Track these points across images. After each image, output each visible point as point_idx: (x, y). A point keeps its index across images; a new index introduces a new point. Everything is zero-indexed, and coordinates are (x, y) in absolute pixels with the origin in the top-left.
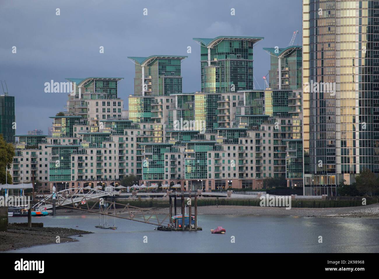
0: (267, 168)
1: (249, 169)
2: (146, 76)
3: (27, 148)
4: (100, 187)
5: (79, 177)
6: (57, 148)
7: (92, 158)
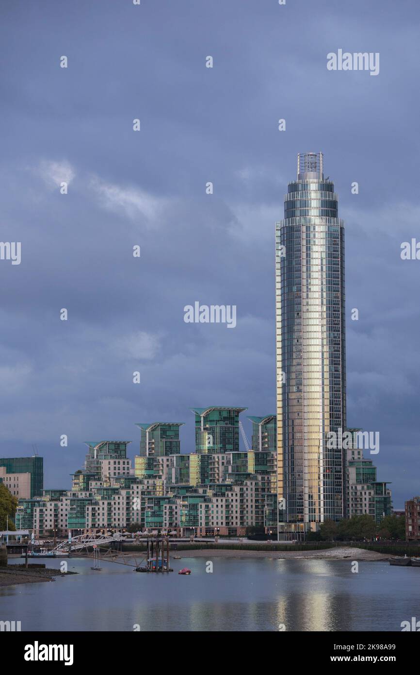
0: (250, 518)
1: (234, 518)
2: (149, 440)
3: (51, 500)
4: (110, 533)
5: (92, 525)
6: (74, 500)
7: (103, 508)
